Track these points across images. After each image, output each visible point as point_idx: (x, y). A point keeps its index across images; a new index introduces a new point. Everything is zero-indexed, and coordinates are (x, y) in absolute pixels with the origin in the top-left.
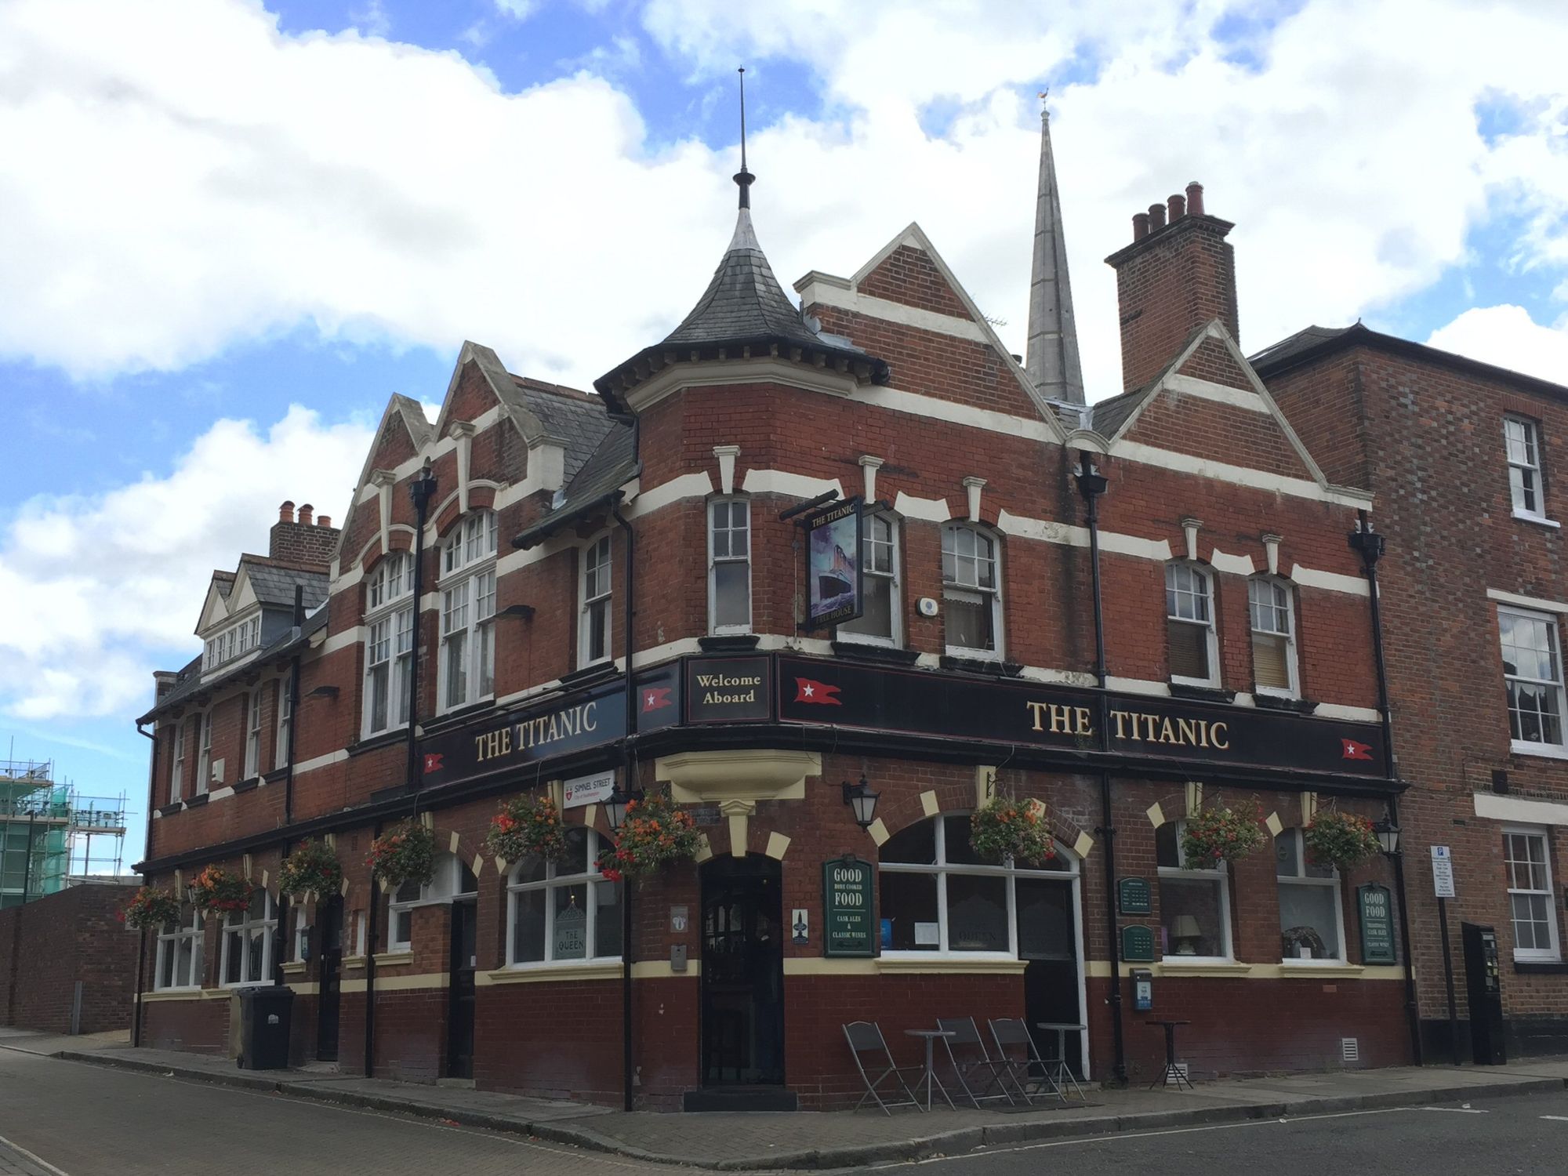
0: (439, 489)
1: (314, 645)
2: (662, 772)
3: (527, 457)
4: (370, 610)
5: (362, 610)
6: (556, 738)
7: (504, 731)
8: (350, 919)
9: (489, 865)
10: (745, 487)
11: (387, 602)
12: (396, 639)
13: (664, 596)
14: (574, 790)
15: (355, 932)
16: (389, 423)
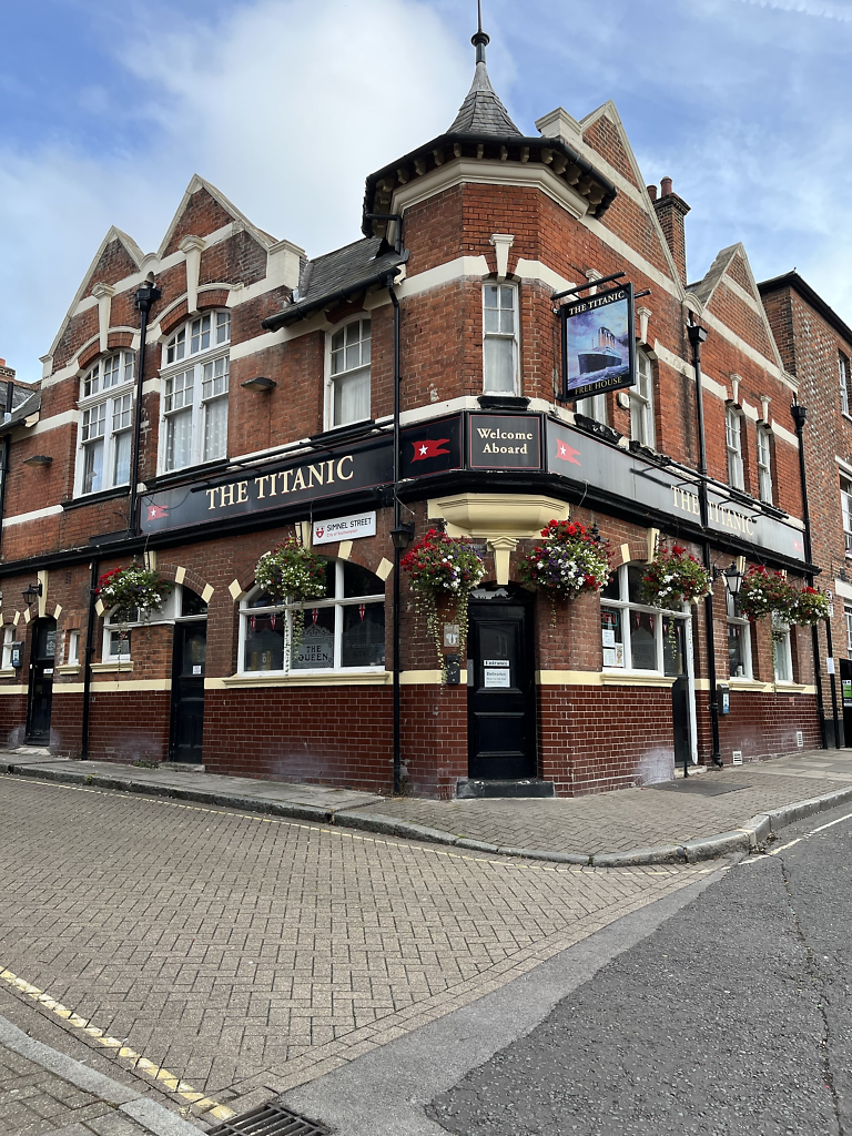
0: (163, 296)
1: (28, 425)
2: (434, 510)
3: (266, 262)
4: (82, 398)
5: (77, 398)
6: (303, 486)
7: (240, 484)
8: (64, 636)
9: (221, 593)
10: (516, 273)
11: (101, 391)
12: (113, 419)
13: (438, 362)
14: (326, 529)
15: (67, 646)
16: (106, 250)
